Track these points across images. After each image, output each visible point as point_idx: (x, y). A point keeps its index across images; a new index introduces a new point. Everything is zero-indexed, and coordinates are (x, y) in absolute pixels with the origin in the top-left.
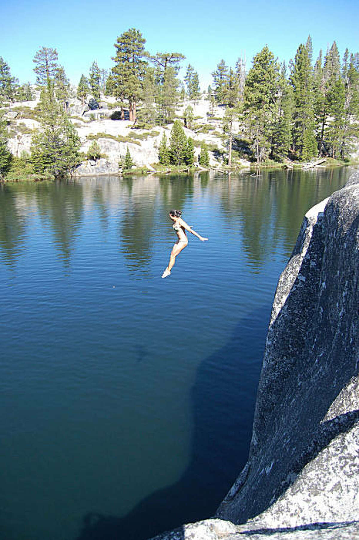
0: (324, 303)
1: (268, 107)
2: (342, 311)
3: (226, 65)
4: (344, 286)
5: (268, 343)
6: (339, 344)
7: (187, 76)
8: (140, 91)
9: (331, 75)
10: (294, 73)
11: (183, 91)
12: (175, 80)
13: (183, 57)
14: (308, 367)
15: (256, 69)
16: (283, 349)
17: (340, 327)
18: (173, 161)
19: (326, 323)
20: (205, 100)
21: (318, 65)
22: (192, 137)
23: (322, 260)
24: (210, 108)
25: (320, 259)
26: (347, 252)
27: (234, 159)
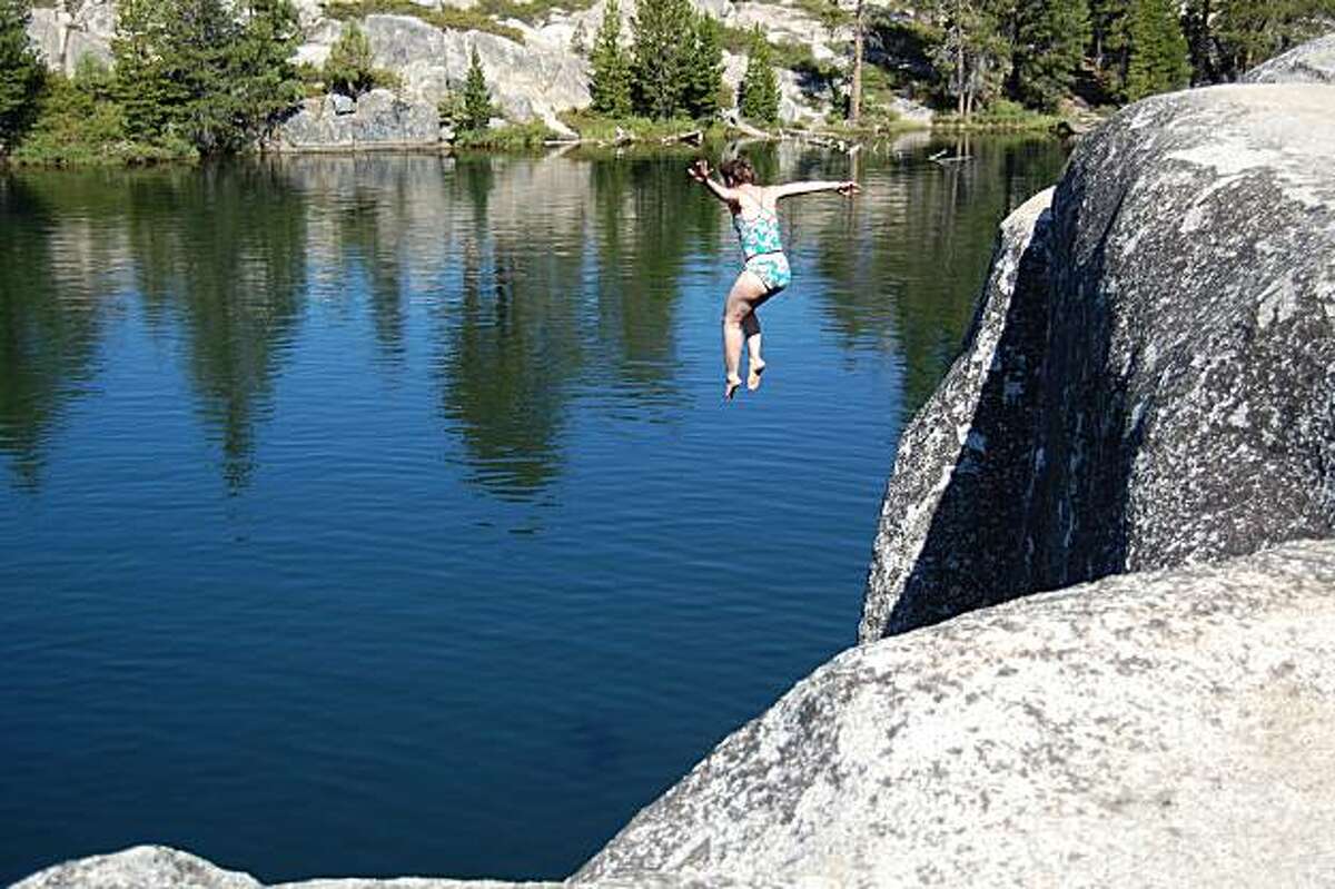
2: (1071, 527)
4: (1073, 434)
22: (714, 16)
27: (870, 97)
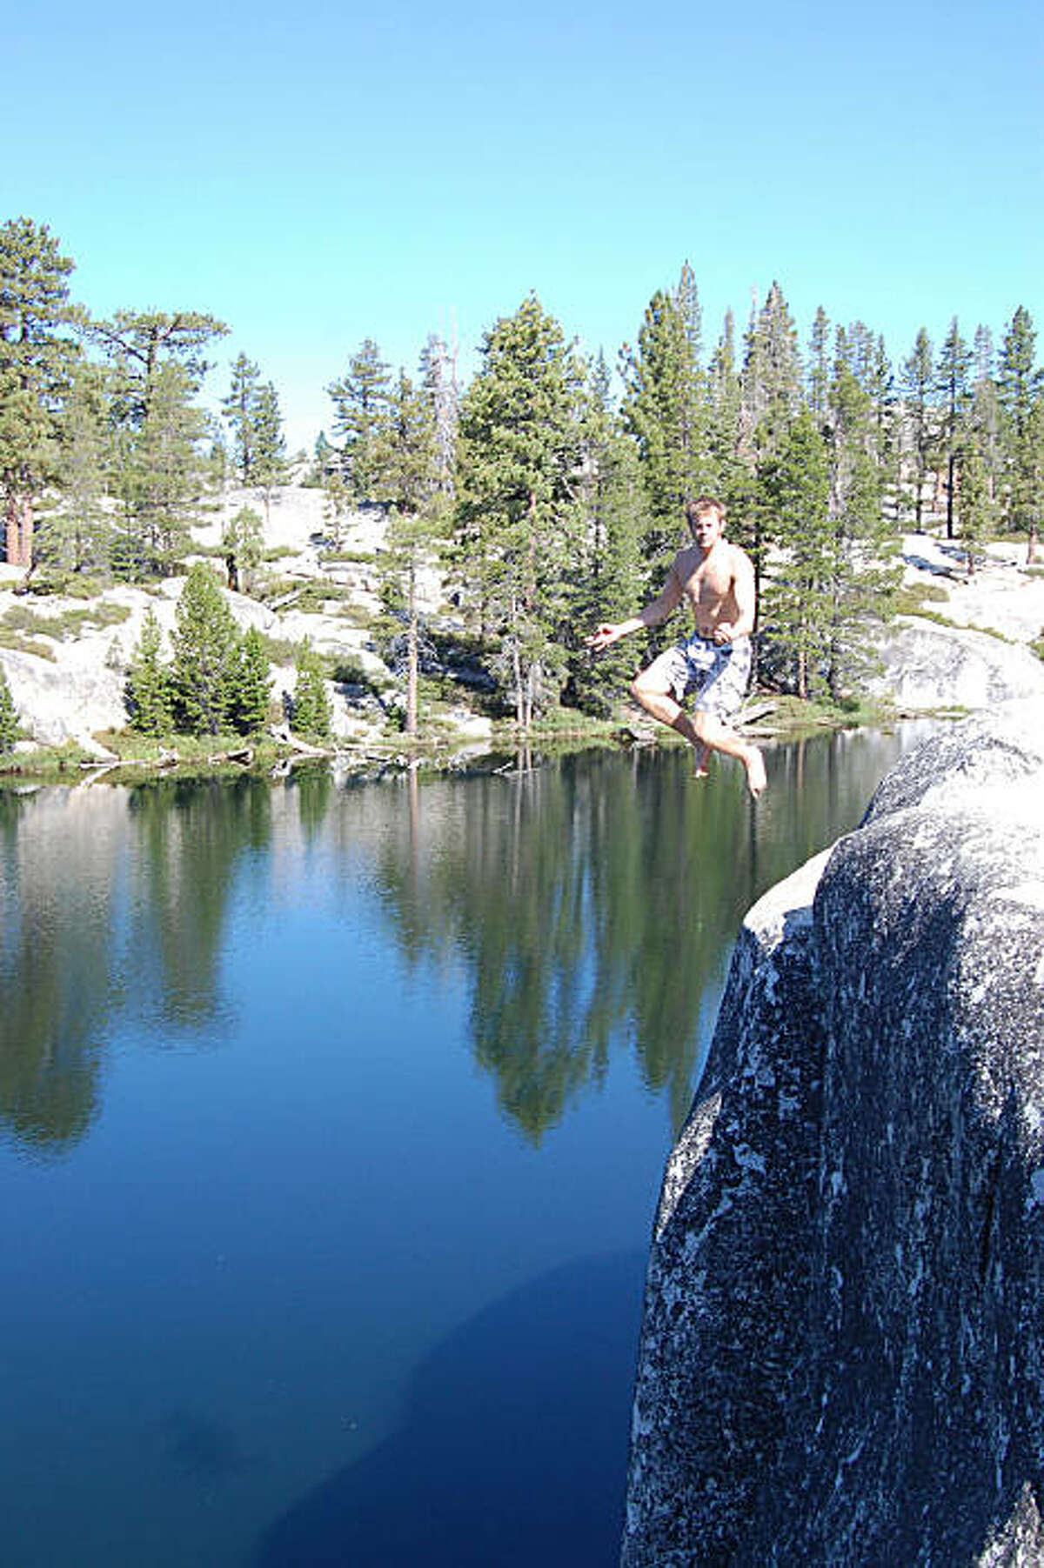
0: (843, 1251)
1: (550, 513)
2: (919, 1277)
3: (381, 359)
4: (918, 1179)
5: (641, 1426)
6: (922, 1406)
7: (234, 397)
8: (49, 452)
9: (771, 398)
10: (637, 391)
11: (217, 452)
12: (191, 410)
13: (220, 330)
14: (805, 1513)
15: (500, 378)
16: (700, 1448)
17: (915, 1337)
18: (185, 722)
19: (860, 1328)
20: (303, 486)
21: (721, 363)
22: (259, 627)
23: (821, 1087)
24: (328, 516)
25: (815, 1084)
26: (917, 1055)
27: (427, 709)
